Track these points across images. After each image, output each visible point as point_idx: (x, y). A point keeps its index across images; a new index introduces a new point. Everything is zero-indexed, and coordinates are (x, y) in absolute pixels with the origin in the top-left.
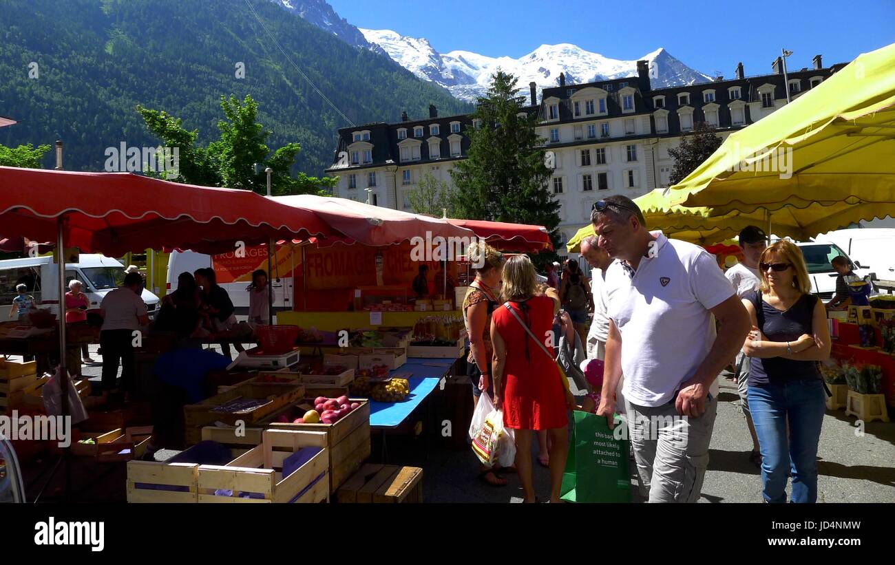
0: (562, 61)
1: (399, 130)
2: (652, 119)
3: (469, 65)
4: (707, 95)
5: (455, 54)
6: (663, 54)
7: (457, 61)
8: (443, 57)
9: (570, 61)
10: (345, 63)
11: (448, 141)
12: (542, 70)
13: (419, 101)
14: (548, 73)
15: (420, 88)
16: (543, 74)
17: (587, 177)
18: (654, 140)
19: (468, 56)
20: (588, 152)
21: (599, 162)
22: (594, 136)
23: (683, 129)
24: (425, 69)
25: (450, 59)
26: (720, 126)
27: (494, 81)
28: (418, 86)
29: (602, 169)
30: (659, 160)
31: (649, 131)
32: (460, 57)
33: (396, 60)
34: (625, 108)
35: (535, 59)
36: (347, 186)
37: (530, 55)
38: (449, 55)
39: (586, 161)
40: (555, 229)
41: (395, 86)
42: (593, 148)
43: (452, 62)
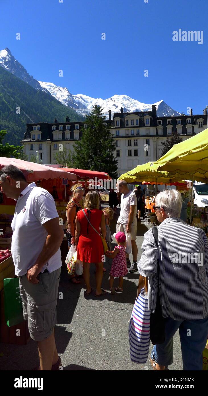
0: (123, 102)
1: (53, 126)
2: (157, 129)
3: (85, 101)
4: (178, 121)
5: (79, 95)
6: (163, 102)
7: (79, 98)
8: (74, 96)
9: (126, 102)
10: (31, 95)
11: (74, 132)
12: (114, 105)
13: (62, 115)
14: (117, 107)
15: (63, 109)
16: (115, 107)
17: (130, 151)
18: (157, 137)
19: (84, 97)
20: (131, 140)
21: (135, 145)
22: (133, 134)
23: (168, 134)
24: (66, 101)
25: (77, 97)
26: (182, 134)
27: (93, 109)
28: (63, 108)
29: (136, 148)
30: (158, 146)
31: (155, 134)
32: (81, 97)
33: (54, 96)
34: (146, 124)
35: (112, 100)
36: (29, 149)
37: (110, 98)
38: (76, 96)
39: (130, 144)
40: (116, 172)
41: (53, 107)
42: (133, 139)
43: (77, 99)
